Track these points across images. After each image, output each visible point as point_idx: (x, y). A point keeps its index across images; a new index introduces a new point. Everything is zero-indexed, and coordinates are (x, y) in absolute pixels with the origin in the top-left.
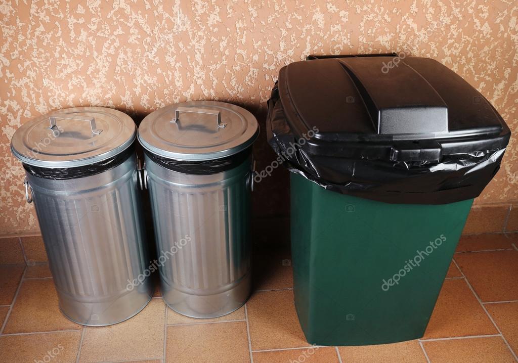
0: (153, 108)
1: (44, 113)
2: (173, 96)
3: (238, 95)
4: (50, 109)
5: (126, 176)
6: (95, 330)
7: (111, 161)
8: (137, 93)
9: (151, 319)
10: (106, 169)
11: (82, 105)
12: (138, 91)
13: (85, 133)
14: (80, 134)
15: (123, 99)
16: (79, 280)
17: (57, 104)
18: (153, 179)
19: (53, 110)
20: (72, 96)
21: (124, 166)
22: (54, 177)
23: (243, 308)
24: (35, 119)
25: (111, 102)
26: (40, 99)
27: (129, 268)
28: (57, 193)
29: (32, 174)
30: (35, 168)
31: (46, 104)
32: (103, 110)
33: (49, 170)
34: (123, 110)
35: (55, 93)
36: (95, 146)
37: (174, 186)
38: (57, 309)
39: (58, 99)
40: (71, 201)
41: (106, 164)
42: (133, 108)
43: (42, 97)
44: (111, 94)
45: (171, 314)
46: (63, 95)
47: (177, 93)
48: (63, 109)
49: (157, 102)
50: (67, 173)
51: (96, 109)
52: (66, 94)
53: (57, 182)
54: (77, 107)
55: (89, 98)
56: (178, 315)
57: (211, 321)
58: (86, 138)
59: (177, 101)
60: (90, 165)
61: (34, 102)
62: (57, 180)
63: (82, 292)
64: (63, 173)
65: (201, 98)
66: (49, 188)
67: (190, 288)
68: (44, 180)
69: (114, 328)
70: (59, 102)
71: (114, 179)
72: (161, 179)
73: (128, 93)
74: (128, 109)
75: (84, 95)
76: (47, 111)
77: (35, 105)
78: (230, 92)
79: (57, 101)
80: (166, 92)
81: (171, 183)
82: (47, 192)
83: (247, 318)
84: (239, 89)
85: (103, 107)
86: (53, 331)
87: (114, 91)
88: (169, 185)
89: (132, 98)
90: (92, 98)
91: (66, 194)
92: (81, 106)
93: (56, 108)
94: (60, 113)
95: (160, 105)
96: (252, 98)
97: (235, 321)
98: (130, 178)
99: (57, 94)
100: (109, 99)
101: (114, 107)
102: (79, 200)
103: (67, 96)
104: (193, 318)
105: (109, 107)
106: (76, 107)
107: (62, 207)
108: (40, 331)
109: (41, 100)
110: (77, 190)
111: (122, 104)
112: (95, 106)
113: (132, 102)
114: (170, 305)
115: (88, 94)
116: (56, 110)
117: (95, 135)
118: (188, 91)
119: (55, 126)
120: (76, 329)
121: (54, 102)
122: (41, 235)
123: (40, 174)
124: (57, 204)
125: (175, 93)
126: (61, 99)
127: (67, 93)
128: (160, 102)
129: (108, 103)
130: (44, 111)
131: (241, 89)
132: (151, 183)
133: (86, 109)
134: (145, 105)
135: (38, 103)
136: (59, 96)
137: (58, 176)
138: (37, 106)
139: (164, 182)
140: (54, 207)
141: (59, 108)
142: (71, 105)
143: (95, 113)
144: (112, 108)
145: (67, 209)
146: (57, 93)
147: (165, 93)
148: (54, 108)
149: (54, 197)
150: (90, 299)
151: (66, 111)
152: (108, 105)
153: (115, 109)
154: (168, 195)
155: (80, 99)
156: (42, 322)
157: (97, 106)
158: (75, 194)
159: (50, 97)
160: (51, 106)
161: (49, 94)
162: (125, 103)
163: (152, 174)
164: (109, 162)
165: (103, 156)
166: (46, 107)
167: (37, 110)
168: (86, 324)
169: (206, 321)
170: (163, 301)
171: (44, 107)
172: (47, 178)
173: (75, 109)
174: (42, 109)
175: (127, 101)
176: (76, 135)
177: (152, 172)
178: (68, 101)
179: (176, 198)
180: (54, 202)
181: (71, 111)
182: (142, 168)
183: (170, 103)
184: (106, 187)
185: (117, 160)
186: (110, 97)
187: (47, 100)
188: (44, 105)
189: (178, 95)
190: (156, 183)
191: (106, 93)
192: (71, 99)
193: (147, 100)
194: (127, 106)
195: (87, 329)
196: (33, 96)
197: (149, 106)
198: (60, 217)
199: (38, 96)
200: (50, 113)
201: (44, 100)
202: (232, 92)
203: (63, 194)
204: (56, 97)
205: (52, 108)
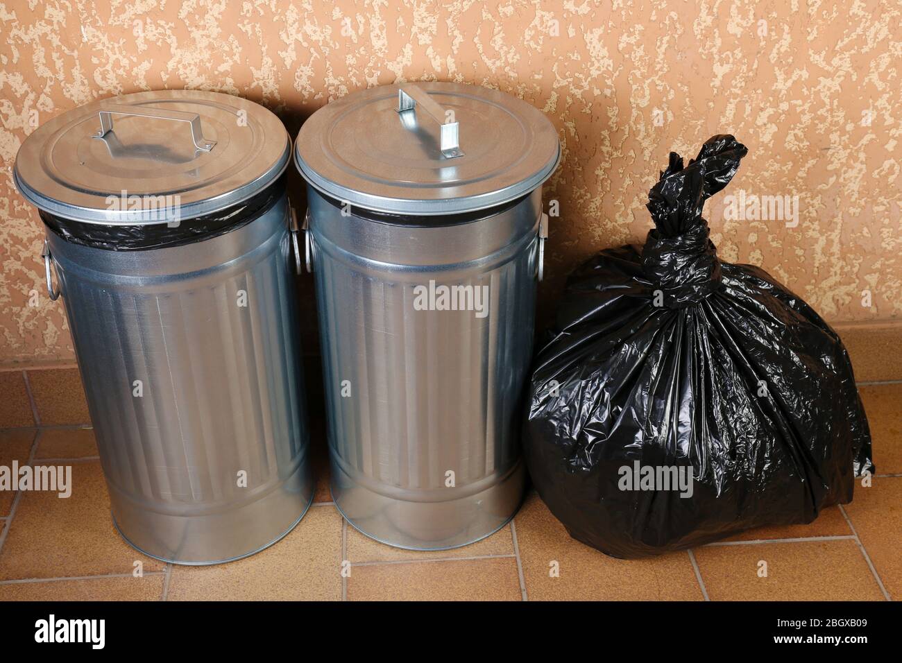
0: (320, 95)
1: (82, 102)
2: (366, 71)
3: (507, 69)
4: (95, 94)
5: (266, 244)
6: (192, 573)
7: (237, 212)
8: (288, 63)
9: (312, 550)
10: (228, 229)
11: (166, 86)
12: (289, 57)
13: (179, 148)
14: (167, 150)
15: (257, 74)
16: (161, 469)
17: (111, 83)
18: (327, 252)
19: (102, 97)
20: (146, 65)
21: (263, 223)
22: (114, 244)
23: (507, 529)
24: (62, 117)
25: (229, 81)
26: (73, 71)
27: (268, 441)
28: (119, 279)
29: (64, 237)
30: (71, 225)
31: (86, 81)
32: (212, 97)
33: (104, 228)
34: (255, 98)
35: (108, 58)
36: (199, 179)
37: (375, 267)
38: (107, 525)
39: (114, 71)
40: (149, 297)
41: (227, 217)
42: (277, 95)
43: (78, 67)
44: (231, 63)
45: (355, 539)
46: (125, 62)
47: (376, 63)
48: (124, 93)
49: (331, 82)
50: (141, 238)
51: (196, 96)
52: (131, 61)
53: (118, 257)
54: (155, 89)
55: (181, 72)
56: (370, 543)
57: (440, 555)
58: (180, 159)
59: (373, 81)
60: (193, 220)
61: (61, 76)
62: (119, 250)
63: (166, 493)
64: (134, 237)
65: (426, 76)
66: (102, 269)
67: (398, 485)
68: (91, 250)
69: (232, 568)
70: (116, 77)
71: (241, 251)
72: (346, 252)
73: (268, 61)
74: (267, 98)
75: (171, 65)
76: (90, 98)
77: (62, 84)
78: (489, 63)
79: (111, 75)
80: (351, 60)
81: (368, 260)
82: (96, 276)
83: (517, 550)
84: (510, 56)
85: (213, 91)
86: (102, 574)
87: (237, 58)
88: (364, 264)
89: (276, 74)
90: (188, 71)
91: (140, 282)
92: (165, 89)
93: (109, 91)
94: (119, 102)
95: (337, 89)
96: (537, 77)
97: (491, 556)
98: (275, 248)
99: (111, 61)
100: (225, 74)
101: (237, 91)
102: (167, 296)
103: (133, 65)
104: (402, 549)
105: (226, 92)
106: (153, 90)
107: (129, 310)
108: (74, 575)
109: (76, 72)
110: (163, 272)
111: (254, 85)
112: (195, 89)
113: (277, 82)
114: (352, 520)
115: (179, 62)
116: (110, 95)
117: (200, 154)
118: (399, 59)
119: (110, 131)
120: (151, 571)
121: (104, 78)
122: (77, 366)
123: (82, 238)
124: (117, 303)
125: (371, 65)
126: (121, 72)
127: (135, 60)
128: (336, 82)
129: (223, 84)
130: (82, 97)
131: (513, 58)
132: (322, 260)
133: (175, 95)
134: (305, 89)
135: (70, 79)
136: (117, 64)
137: (122, 242)
138: (68, 85)
139: (352, 258)
140: (112, 309)
141: (116, 92)
142: (143, 85)
143: (195, 105)
144: (232, 94)
145: (140, 315)
146: (113, 58)
147: (348, 62)
148: (105, 92)
149: (112, 289)
150: (184, 508)
151: (131, 99)
152: (225, 88)
153: (240, 96)
154: (361, 287)
155: (163, 74)
156: (76, 555)
157: (198, 89)
158: (159, 281)
159: (96, 66)
160: (98, 88)
161: (95, 60)
162: (261, 83)
163: (325, 240)
164: (234, 214)
165: (221, 200)
166: (87, 89)
167: (68, 95)
168: (173, 559)
169: (431, 555)
170: (336, 513)
171: (82, 88)
172: (97, 247)
173: (151, 96)
174: (78, 92)
175: (266, 79)
176: (158, 151)
177: (324, 235)
178: (136, 77)
179: (378, 293)
180: (110, 299)
181: (142, 100)
182: (300, 226)
183: (359, 84)
184: (224, 268)
185: (251, 209)
186: (227, 68)
187: (89, 75)
188: (83, 84)
189: (377, 69)
190: (333, 260)
191: (218, 60)
192: (141, 72)
193: (309, 78)
194: (265, 90)
195: (174, 571)
196: (59, 64)
197: (313, 91)
198: (123, 332)
199: (69, 64)
200: (96, 102)
201: (82, 74)
202: (494, 63)
203: (133, 282)
204: (109, 67)
205: (101, 92)
